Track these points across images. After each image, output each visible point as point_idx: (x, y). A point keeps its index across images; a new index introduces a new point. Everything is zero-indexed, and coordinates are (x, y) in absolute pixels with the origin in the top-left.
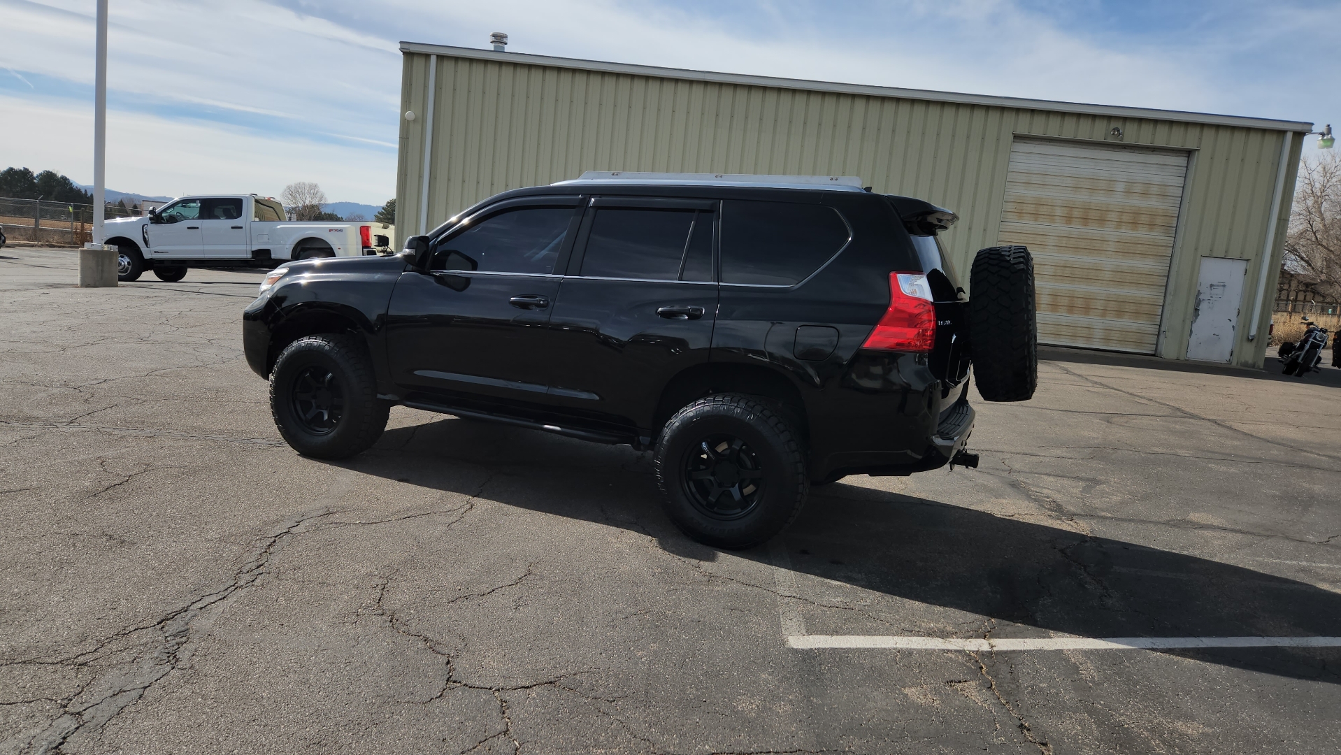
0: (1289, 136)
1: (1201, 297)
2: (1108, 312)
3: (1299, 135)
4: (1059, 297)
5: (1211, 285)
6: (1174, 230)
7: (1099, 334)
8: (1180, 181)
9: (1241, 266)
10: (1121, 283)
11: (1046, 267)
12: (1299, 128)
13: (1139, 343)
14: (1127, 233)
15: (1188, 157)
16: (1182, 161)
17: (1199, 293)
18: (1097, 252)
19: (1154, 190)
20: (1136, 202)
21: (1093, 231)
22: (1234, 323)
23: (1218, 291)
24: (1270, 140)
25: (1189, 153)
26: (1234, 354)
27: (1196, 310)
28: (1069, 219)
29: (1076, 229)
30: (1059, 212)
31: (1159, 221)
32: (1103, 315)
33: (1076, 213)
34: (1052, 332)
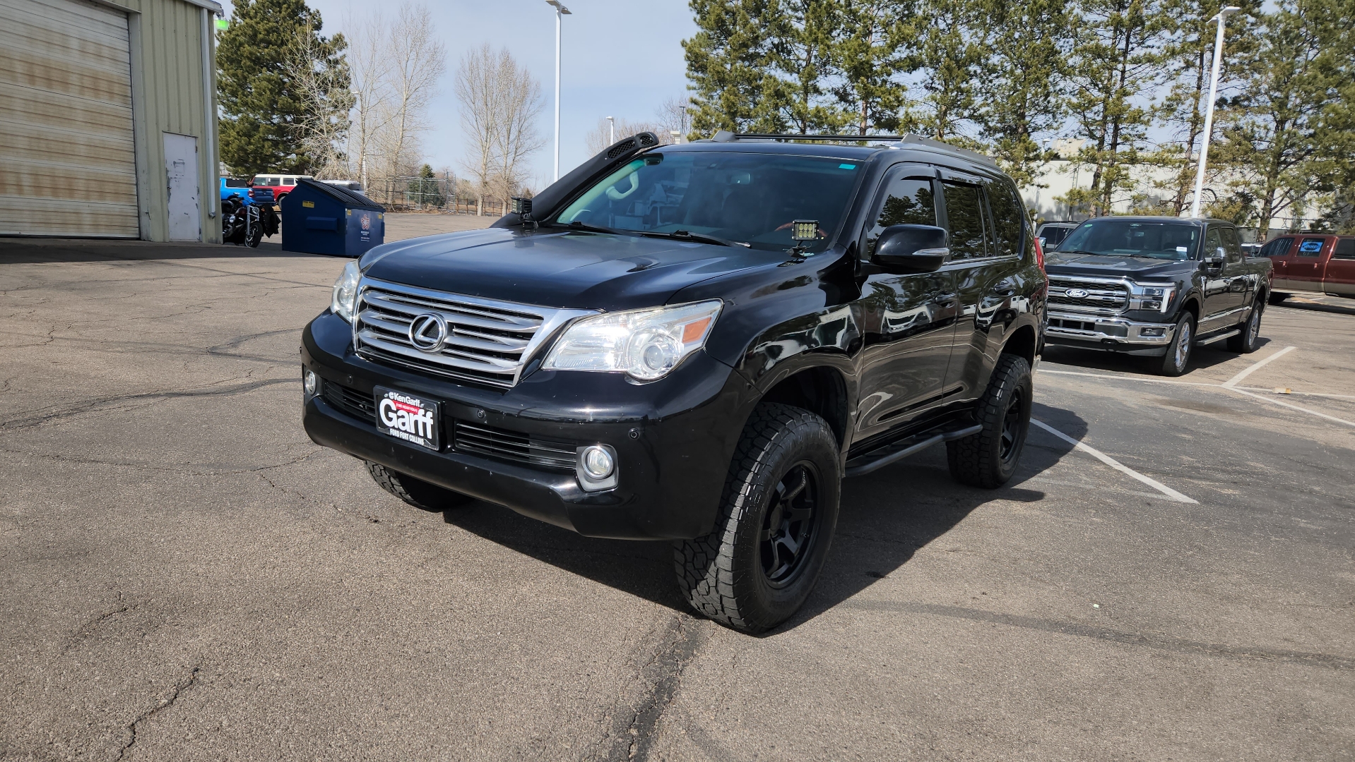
0: (205, 12)
1: (170, 175)
2: (91, 193)
3: (211, 12)
4: (40, 177)
5: (175, 163)
6: (131, 101)
7: (87, 219)
8: (124, 46)
9: (191, 143)
10: (96, 159)
11: (19, 138)
12: (211, 6)
13: (124, 227)
14: (90, 100)
15: (128, 19)
16: (120, 21)
17: (167, 171)
18: (67, 121)
19: (106, 52)
20: (92, 64)
21: (58, 95)
22: (196, 201)
23: (180, 168)
24: (191, 13)
25: (128, 15)
26: (203, 232)
27: (169, 188)
28: (31, 78)
29: (40, 91)
30: (19, 67)
31: (116, 89)
32: (87, 198)
33: (37, 71)
34: (42, 221)
